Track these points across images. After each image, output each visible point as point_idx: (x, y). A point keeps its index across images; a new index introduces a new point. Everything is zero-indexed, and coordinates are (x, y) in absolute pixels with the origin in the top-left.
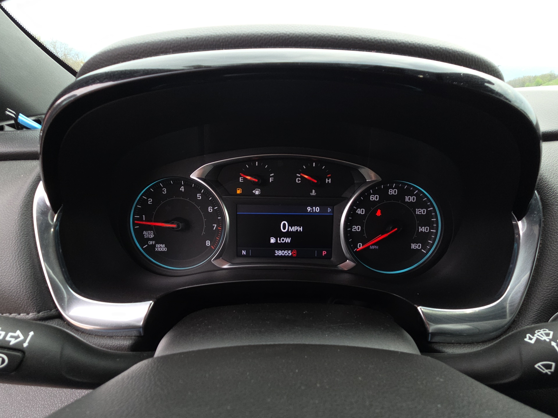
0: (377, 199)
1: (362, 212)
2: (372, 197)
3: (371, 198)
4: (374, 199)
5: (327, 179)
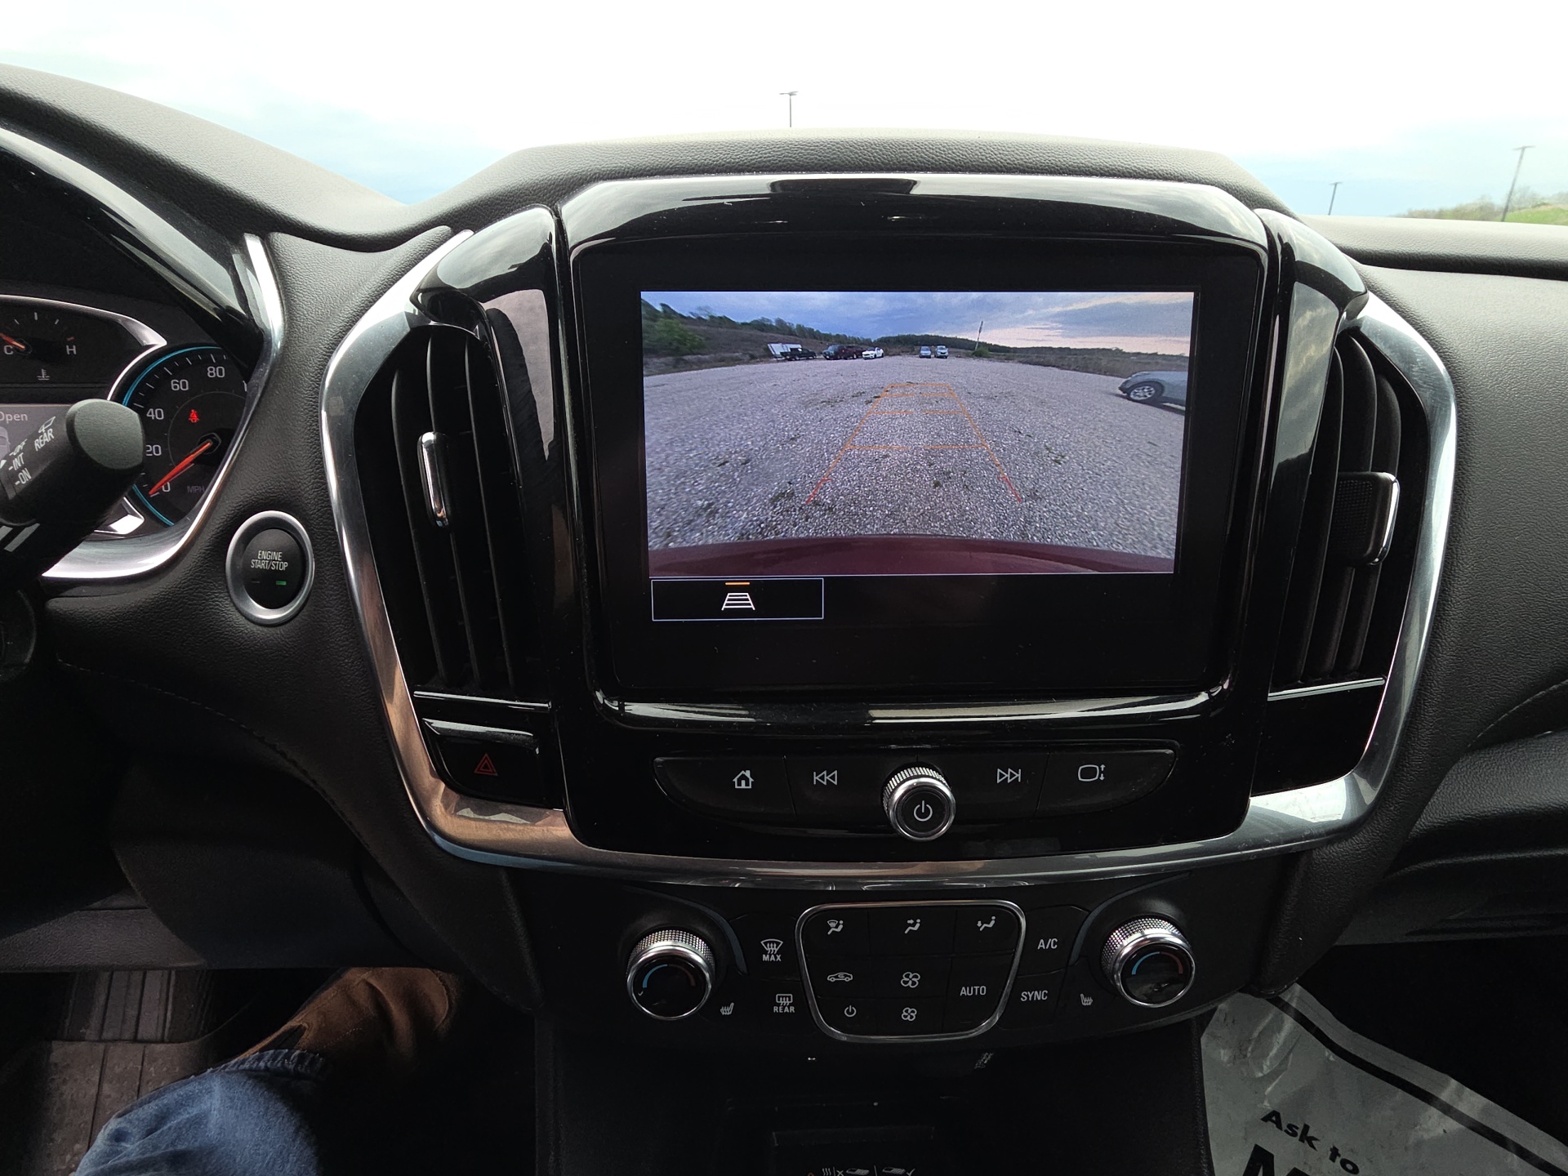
0: (185, 387)
1: (160, 416)
2: (175, 384)
3: (172, 385)
4: (180, 387)
5: (67, 347)
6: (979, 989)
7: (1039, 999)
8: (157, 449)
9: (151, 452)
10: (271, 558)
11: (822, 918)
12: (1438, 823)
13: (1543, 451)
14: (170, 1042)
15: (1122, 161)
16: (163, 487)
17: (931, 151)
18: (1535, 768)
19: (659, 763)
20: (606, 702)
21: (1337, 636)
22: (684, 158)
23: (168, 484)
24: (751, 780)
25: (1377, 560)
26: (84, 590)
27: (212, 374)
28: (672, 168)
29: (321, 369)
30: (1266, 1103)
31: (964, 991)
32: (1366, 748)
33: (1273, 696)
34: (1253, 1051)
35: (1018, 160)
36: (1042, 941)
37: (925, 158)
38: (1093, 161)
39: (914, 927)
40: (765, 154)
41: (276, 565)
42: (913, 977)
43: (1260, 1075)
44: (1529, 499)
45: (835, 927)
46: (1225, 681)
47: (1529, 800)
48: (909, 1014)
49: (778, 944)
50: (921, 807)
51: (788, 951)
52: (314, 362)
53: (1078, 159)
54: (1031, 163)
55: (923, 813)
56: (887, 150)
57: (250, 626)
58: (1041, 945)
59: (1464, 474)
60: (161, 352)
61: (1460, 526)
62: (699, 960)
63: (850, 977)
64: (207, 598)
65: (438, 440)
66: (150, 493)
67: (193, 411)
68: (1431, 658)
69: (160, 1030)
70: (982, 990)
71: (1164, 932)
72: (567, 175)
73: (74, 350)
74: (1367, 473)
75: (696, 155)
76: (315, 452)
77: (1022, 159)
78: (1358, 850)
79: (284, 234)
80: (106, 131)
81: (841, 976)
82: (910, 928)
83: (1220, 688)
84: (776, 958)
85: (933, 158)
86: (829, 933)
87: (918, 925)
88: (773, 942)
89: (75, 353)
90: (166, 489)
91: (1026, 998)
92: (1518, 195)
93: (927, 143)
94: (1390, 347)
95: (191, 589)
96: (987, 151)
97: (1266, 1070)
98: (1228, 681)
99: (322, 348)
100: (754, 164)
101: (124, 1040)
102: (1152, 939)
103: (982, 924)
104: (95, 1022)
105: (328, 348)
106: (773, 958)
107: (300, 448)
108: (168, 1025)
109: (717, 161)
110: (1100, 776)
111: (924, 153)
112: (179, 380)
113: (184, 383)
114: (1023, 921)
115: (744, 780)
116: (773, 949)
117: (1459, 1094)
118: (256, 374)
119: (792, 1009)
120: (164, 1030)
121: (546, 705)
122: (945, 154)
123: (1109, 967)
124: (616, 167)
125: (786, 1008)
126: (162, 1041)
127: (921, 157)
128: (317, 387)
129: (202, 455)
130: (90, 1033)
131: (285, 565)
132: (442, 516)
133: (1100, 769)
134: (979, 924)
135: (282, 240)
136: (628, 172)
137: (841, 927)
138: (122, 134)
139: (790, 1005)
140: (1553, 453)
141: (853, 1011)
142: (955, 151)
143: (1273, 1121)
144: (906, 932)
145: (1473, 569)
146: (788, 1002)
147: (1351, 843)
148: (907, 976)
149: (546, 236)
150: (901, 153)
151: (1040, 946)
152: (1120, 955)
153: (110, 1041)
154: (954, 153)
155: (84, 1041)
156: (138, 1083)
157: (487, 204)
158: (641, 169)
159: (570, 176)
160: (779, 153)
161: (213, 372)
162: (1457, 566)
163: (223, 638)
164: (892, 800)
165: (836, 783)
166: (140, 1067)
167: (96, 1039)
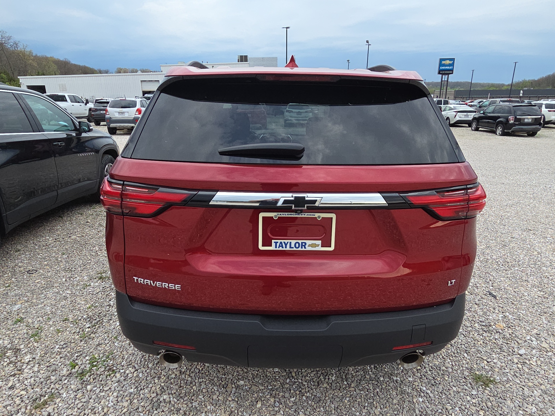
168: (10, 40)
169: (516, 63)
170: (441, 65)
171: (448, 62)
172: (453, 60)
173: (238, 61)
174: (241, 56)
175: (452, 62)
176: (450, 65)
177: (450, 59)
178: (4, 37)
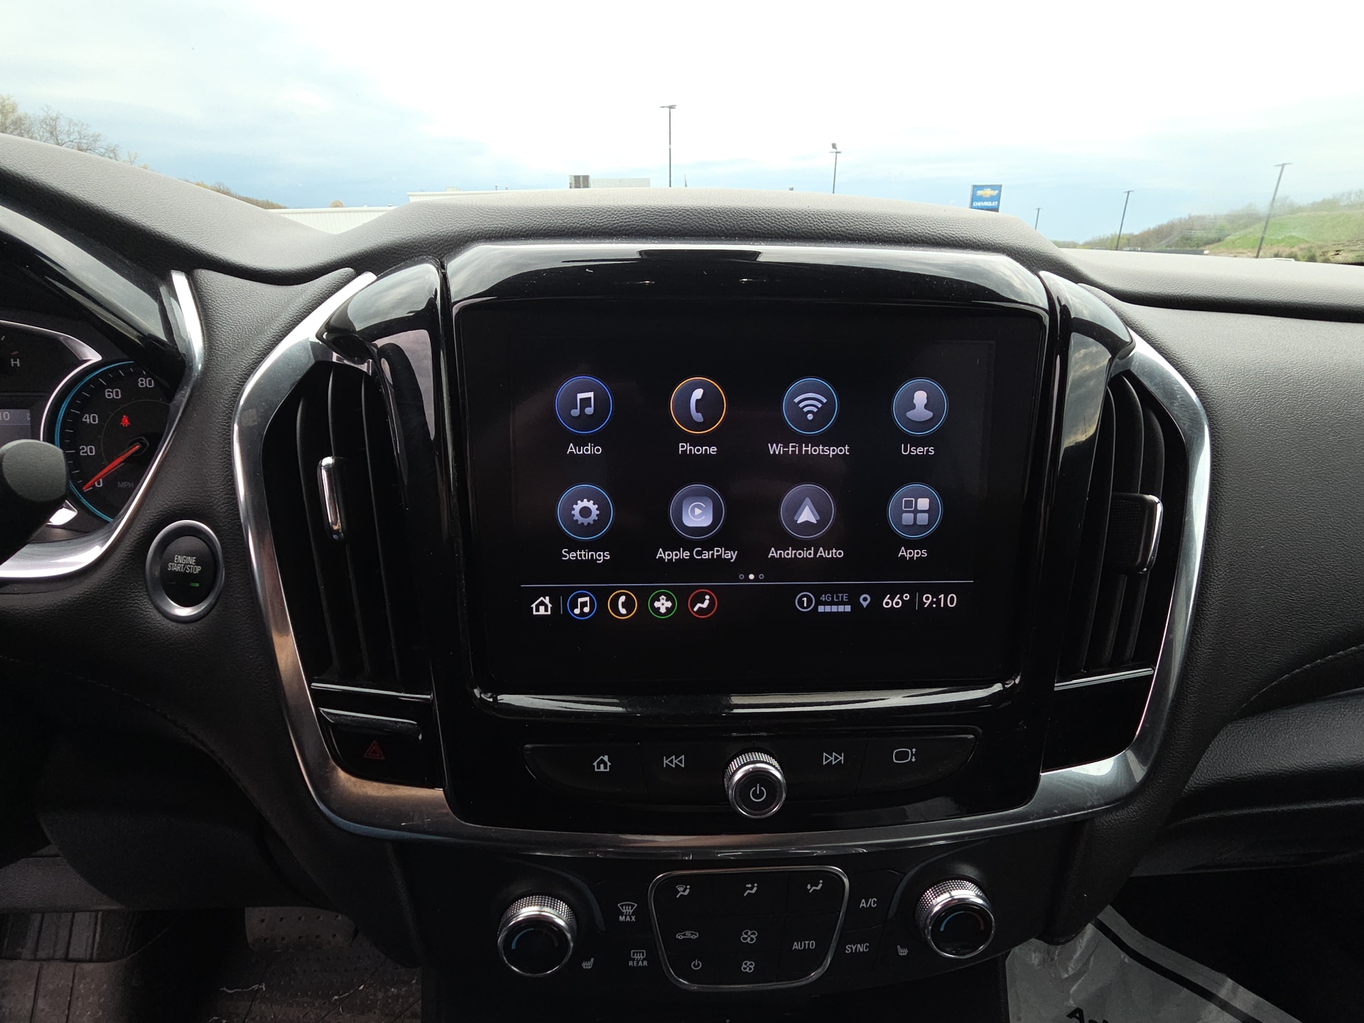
0: (117, 395)
1: (94, 421)
2: (109, 391)
3: (107, 394)
4: (113, 395)
5: (12, 360)
6: (809, 944)
7: (861, 950)
8: (91, 449)
9: (86, 452)
10: (186, 562)
11: (671, 884)
12: (1203, 784)
13: (1284, 473)
14: (99, 961)
15: (929, 229)
16: (96, 483)
17: (768, 219)
18: (1284, 736)
19: (528, 749)
20: (482, 696)
21: (1112, 634)
22: (555, 221)
23: (101, 480)
24: (609, 764)
25: (1145, 569)
26: (16, 588)
27: (142, 384)
28: (545, 230)
29: (235, 397)
30: (1071, 1002)
31: (796, 946)
32: (1137, 733)
33: (1059, 686)
34: (1059, 955)
35: (841, 227)
36: (863, 900)
37: (761, 225)
38: (904, 229)
39: (752, 890)
40: (626, 219)
41: (190, 568)
42: (751, 934)
43: (1066, 976)
44: (1272, 514)
45: (683, 891)
46: (1017, 677)
47: (1279, 765)
48: (748, 967)
49: (633, 906)
50: (756, 790)
51: (641, 912)
52: (228, 390)
53: (892, 227)
54: (852, 230)
55: (758, 794)
56: (730, 218)
57: (166, 622)
58: (863, 904)
59: (1217, 494)
60: (96, 366)
61: (1214, 538)
62: (561, 923)
63: (696, 935)
64: (128, 597)
65: (335, 464)
66: (84, 488)
67: (124, 416)
68: (1192, 651)
69: (89, 950)
70: (812, 944)
71: (969, 893)
72: (455, 233)
73: (18, 363)
74: (1136, 494)
75: (566, 219)
76: (227, 471)
77: (844, 227)
78: (1133, 818)
79: (206, 271)
80: (46, 188)
81: (688, 935)
82: (748, 891)
83: (1013, 682)
84: (631, 918)
85: (769, 225)
86: (678, 896)
87: (755, 889)
88: (629, 905)
89: (19, 365)
90: (99, 484)
91: (850, 950)
92: (1278, 204)
93: (763, 212)
94: (1155, 385)
95: (113, 590)
96: (815, 220)
97: (1071, 972)
98: (1019, 677)
99: (235, 379)
100: (616, 228)
101: (56, 960)
102: (960, 900)
103: (811, 887)
104: (30, 943)
105: (241, 378)
106: (628, 919)
107: (213, 467)
108: (96, 946)
109: (584, 224)
110: (912, 758)
111: (761, 220)
112: (113, 389)
113: (117, 392)
114: (846, 881)
115: (603, 764)
116: (628, 911)
117: (1234, 992)
118: (178, 397)
119: (645, 963)
120: (93, 949)
121: (429, 697)
122: (779, 222)
123: (922, 923)
124: (496, 228)
125: (640, 962)
126: (91, 961)
127: (759, 224)
128: (230, 413)
129: (131, 456)
130: (27, 953)
131: (198, 569)
132: (338, 530)
133: (912, 752)
134: (809, 887)
135: (205, 275)
136: (507, 232)
137: (688, 891)
138: (61, 189)
139: (644, 959)
140: (1292, 474)
141: (699, 965)
142: (787, 219)
143: (1077, 1018)
144: (745, 895)
145: (1225, 575)
146: (642, 957)
147: (1128, 812)
148: (746, 933)
149: (432, 291)
150: (741, 220)
151: (861, 905)
152: (931, 911)
153: (45, 960)
154: (786, 221)
155: (20, 959)
156: (69, 998)
157: (385, 252)
158: (518, 231)
159: (456, 234)
160: (637, 219)
161: (144, 383)
162: (1213, 573)
163: (140, 633)
164: (731, 783)
165: (683, 766)
166: (71, 984)
167: (32, 958)
168: (98, 143)
169: (1128, 192)
170: (974, 198)
171: (989, 192)
172: (999, 188)
173: (571, 187)
174: (575, 177)
175: (997, 192)
176: (992, 199)
177: (992, 187)
178: (85, 136)
